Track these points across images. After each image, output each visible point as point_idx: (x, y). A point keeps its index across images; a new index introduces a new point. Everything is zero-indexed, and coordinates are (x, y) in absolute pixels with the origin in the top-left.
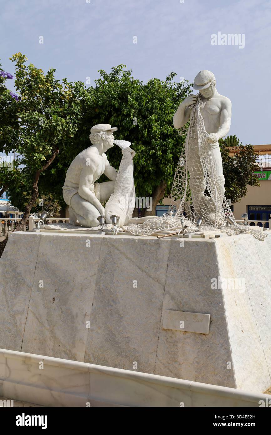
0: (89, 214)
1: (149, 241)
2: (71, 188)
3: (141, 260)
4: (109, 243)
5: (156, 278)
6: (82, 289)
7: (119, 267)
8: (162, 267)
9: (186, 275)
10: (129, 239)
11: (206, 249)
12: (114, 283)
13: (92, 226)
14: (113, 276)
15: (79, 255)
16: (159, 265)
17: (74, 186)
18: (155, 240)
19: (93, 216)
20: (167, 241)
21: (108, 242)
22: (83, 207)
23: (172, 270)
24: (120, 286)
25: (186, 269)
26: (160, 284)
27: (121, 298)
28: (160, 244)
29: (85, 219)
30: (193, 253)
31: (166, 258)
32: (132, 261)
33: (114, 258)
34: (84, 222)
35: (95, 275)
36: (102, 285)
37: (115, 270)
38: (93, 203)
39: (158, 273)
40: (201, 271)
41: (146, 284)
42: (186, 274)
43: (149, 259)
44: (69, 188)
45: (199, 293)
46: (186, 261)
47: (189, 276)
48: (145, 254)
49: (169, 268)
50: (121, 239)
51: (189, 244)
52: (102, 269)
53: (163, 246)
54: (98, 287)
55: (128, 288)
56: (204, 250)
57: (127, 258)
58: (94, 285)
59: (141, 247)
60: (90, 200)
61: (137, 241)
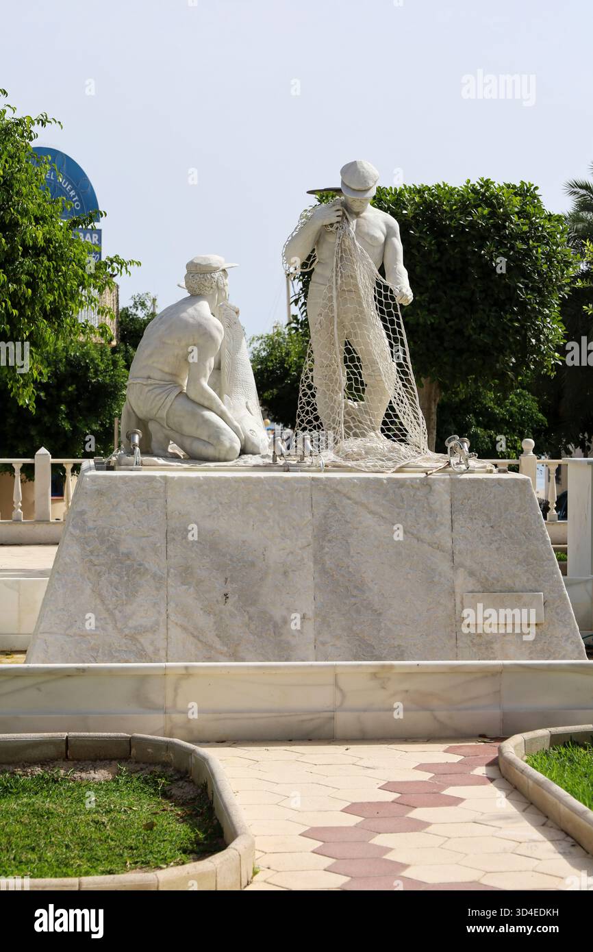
1: (409, 481)
2: (162, 383)
3: (399, 514)
4: (327, 488)
5: (435, 543)
6: (285, 573)
7: (357, 529)
8: (442, 524)
9: (490, 534)
10: (369, 478)
11: (516, 490)
12: (352, 557)
14: (349, 545)
15: (267, 511)
16: (435, 521)
17: (168, 378)
18: (421, 479)
20: (444, 481)
21: (325, 485)
23: (462, 527)
24: (367, 562)
25: (487, 525)
26: (443, 552)
27: (372, 581)
28: (430, 486)
30: (495, 497)
31: (447, 508)
32: (382, 517)
33: (344, 513)
35: (308, 545)
36: (328, 562)
37: (350, 535)
39: (437, 534)
40: (513, 526)
41: (417, 554)
42: (488, 533)
43: (415, 512)
44: (158, 382)
45: (515, 562)
46: (486, 511)
47: (494, 535)
48: (405, 503)
49: (456, 525)
50: (351, 479)
51: (486, 483)
52: (322, 534)
53: (437, 487)
54: (320, 566)
55: (382, 563)
56: (514, 492)
57: (371, 512)
58: (311, 564)
59: (394, 491)
61: (385, 481)
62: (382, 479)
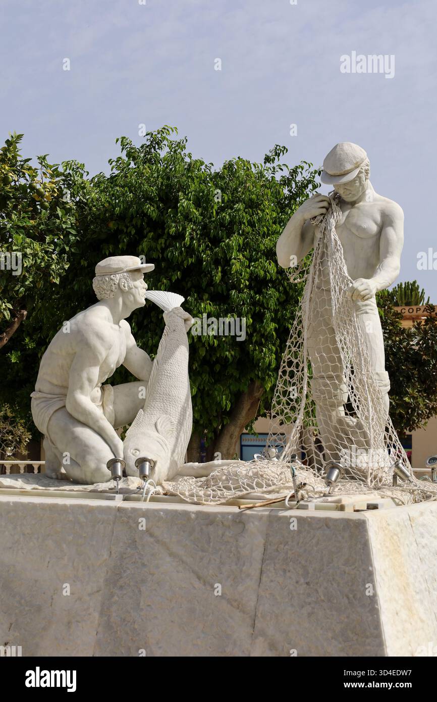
0: (89, 453)
1: (219, 516)
2: (49, 396)
3: (202, 559)
4: (131, 521)
5: (236, 601)
6: (69, 623)
7: (153, 575)
8: (248, 575)
9: (303, 594)
10: (176, 511)
11: (346, 535)
12: (142, 610)
13: (94, 480)
14: (140, 594)
15: (64, 546)
16: (241, 571)
17: (57, 391)
18: (234, 514)
19: (97, 459)
20: (261, 518)
21: (129, 517)
22: (75, 439)
23: (272, 581)
24: (156, 617)
25: (302, 580)
26: (244, 612)
27: (157, 643)
28: (244, 524)
29: (79, 465)
30: (317, 543)
31: (258, 554)
32: (182, 562)
33: (142, 553)
34: (76, 473)
35: (98, 591)
36: (114, 614)
37: (143, 581)
38: (96, 429)
39: (241, 588)
40: (335, 585)
41: (213, 613)
42: (301, 592)
43: (221, 557)
44: (45, 395)
45: (330, 635)
46: (303, 562)
47: (309, 595)
48: (211, 544)
49: (264, 579)
50: (158, 511)
51: (310, 524)
52: (115, 579)
53: (252, 527)
54: (106, 618)
55: (172, 622)
56: (343, 538)
57: (171, 554)
58: (96, 615)
59: (202, 529)
60: (91, 424)
61: (193, 516)
62: (190, 512)
